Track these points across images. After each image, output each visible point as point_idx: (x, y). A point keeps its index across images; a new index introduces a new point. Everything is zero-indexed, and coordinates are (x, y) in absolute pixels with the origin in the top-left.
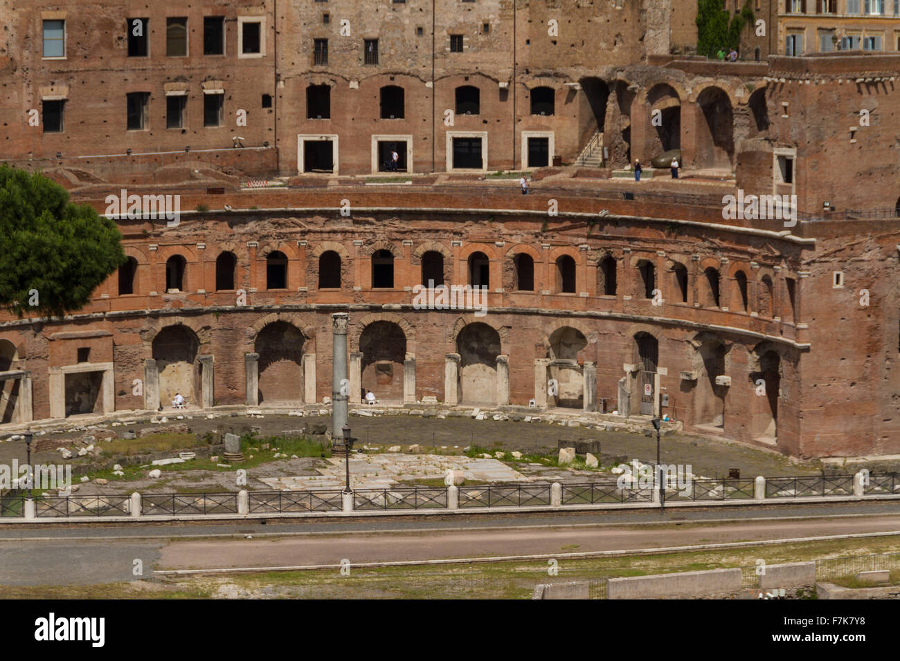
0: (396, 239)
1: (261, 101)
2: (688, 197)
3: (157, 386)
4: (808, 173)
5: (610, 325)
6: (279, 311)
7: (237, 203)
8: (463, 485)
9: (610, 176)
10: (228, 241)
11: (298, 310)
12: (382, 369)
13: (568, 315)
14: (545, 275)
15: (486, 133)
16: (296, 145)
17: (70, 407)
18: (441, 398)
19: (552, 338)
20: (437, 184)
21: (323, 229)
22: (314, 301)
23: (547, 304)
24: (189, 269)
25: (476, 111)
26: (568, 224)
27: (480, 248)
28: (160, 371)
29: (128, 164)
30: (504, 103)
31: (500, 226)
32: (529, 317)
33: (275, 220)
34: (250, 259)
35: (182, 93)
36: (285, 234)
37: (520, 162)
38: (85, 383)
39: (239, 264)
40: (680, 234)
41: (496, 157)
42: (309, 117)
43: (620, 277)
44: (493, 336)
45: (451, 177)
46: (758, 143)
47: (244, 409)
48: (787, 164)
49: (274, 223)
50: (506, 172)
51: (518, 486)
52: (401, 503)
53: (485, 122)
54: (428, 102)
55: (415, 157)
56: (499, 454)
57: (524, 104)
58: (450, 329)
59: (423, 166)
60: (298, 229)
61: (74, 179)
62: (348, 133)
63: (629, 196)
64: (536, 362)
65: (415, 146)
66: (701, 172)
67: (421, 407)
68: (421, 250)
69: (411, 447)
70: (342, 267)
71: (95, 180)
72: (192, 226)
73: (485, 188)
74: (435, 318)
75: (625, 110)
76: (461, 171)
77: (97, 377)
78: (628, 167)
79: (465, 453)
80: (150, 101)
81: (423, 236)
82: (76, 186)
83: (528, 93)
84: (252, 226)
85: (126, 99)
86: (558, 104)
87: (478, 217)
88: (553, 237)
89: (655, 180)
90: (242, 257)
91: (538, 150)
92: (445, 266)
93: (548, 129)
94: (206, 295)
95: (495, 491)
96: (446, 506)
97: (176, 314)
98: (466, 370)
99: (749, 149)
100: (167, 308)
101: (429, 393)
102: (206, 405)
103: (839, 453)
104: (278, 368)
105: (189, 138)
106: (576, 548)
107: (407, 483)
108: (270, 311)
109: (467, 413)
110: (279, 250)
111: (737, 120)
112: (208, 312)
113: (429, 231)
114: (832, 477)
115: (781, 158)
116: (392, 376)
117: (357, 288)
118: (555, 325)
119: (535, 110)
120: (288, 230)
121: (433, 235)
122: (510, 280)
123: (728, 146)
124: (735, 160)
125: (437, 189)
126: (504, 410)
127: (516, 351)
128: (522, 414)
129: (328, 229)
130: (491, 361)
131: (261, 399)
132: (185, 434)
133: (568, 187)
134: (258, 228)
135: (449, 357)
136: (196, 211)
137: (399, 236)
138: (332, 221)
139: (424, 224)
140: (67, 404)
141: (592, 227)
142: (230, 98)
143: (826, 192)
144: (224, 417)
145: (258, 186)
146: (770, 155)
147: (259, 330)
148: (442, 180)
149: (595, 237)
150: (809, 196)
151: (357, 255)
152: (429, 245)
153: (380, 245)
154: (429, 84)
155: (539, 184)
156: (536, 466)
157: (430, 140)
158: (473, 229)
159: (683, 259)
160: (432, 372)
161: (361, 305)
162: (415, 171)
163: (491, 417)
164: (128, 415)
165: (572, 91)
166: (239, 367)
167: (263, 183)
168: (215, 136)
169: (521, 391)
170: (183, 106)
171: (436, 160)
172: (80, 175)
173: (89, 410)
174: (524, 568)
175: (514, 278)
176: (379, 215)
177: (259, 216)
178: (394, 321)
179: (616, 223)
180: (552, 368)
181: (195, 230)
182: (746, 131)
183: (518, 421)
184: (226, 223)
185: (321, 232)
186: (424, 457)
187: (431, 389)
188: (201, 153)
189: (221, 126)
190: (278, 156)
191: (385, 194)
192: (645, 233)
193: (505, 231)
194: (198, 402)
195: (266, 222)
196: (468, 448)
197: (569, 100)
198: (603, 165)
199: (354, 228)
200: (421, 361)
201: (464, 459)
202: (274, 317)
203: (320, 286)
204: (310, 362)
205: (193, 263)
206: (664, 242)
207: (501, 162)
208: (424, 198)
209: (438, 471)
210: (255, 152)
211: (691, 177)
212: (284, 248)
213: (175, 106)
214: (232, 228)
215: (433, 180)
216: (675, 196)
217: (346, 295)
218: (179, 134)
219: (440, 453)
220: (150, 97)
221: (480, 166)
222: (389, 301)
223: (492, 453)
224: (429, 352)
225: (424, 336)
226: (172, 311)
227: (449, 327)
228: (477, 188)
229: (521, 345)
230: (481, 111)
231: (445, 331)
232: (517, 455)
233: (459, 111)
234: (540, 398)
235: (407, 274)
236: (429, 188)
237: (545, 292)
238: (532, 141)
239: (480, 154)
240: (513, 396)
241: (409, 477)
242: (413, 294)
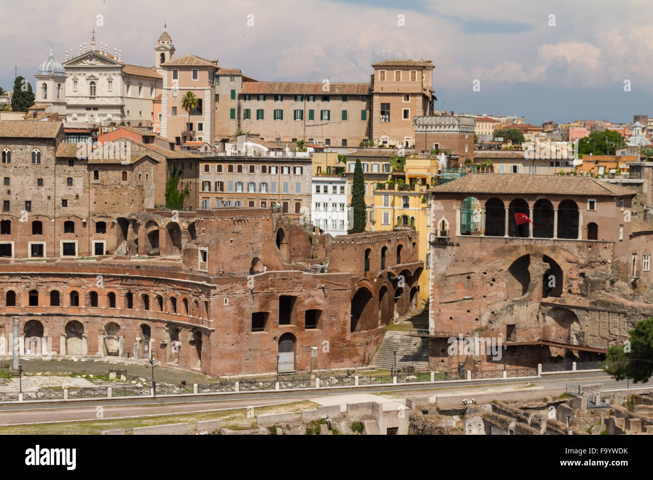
0: (39, 285)
2: (162, 267)
4: (213, 257)
5: (130, 321)
8: (70, 389)
9: (130, 259)
13: (113, 317)
14: (103, 300)
15: (77, 240)
18: (59, 352)
19: (106, 327)
20: (56, 262)
21: (8, 281)
22: (4, 312)
23: (103, 312)
25: (73, 231)
26: (112, 279)
27: (75, 289)
30: (84, 228)
31: (84, 280)
32: (96, 318)
37: (91, 253)
40: (159, 283)
41: (81, 251)
42: (2, 234)
43: (134, 301)
44: (81, 326)
45: (63, 259)
46: (192, 245)
48: (204, 254)
50: (86, 257)
51: (93, 389)
52: (43, 397)
53: (77, 236)
54: (52, 228)
55: (47, 251)
56: (84, 376)
57: (93, 229)
59: (50, 255)
62: (18, 241)
63: (138, 267)
64: (99, 337)
65: (47, 246)
66: (168, 257)
67: (50, 356)
68: (50, 290)
69: (46, 373)
70: (16, 297)
73: (77, 264)
74: (56, 318)
75: (136, 231)
76: (67, 257)
78: (137, 255)
79: (70, 375)
81: (51, 284)
83: (95, 224)
86: (108, 229)
87: (74, 276)
89: (149, 260)
91: (99, 248)
92: (60, 297)
93: (103, 239)
95: (83, 391)
96: (63, 398)
98: (69, 340)
99: (188, 248)
103: (227, 374)
106: (119, 415)
107: (45, 388)
109: (70, 359)
111: (183, 236)
113: (53, 282)
114: (224, 384)
115: (202, 251)
116: (37, 343)
117: (23, 306)
118: (107, 321)
119: (98, 231)
121: (55, 284)
122: (88, 302)
123: (179, 246)
124: (182, 252)
125: (57, 264)
126: (86, 357)
127: (90, 332)
128: (93, 359)
129: (10, 281)
130: (80, 336)
133: (112, 263)
135: (62, 335)
137: (41, 284)
138: (12, 278)
139: (51, 279)
141: (122, 280)
143: (221, 265)
146: (197, 250)
148: (59, 261)
149: (124, 284)
150: (213, 267)
151: (22, 292)
152: (53, 288)
153: (32, 288)
154: (53, 220)
155: (100, 262)
156: (100, 381)
157: (53, 243)
158: (72, 281)
159: (161, 294)
160: (54, 341)
161: (24, 313)
162: (47, 257)
163: (80, 360)
165: (114, 223)
169: (92, 349)
171: (56, 252)
174: (97, 424)
176: (32, 275)
178: (38, 320)
179: (132, 278)
180: (106, 339)
182: (187, 240)
183: (92, 362)
186: (52, 377)
187: (54, 349)
191: (35, 266)
192: (145, 283)
193: (86, 282)
196: (70, 373)
197: (112, 227)
198: (127, 254)
199: (21, 281)
200: (50, 337)
201: (69, 378)
203: (7, 305)
204: (3, 337)
206: (153, 286)
207: (84, 253)
208: (51, 268)
209: (58, 383)
211: (164, 259)
215: (54, 261)
216: (157, 267)
217: (18, 309)
219: (59, 376)
221: (74, 254)
222: (36, 311)
223: (81, 375)
224: (53, 333)
225: (51, 326)
227: (62, 323)
228: (73, 264)
229: (93, 330)
230: (75, 231)
231: (60, 324)
232: (92, 376)
233: (66, 232)
234: (101, 352)
235: (44, 300)
236: (53, 264)
237: (103, 307)
238: (96, 244)
239: (74, 250)
240: (89, 351)
241: (46, 386)
242: (47, 308)
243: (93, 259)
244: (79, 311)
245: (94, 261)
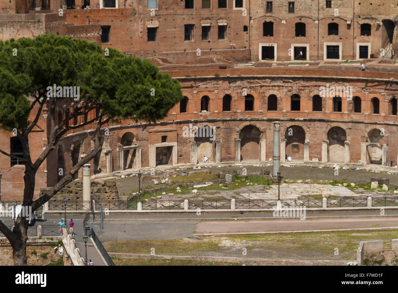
0: (301, 90)
1: (243, 28)
3: (196, 153)
5: (394, 128)
6: (250, 121)
7: (232, 73)
8: (329, 197)
9: (395, 63)
10: (228, 90)
11: (258, 120)
12: (294, 146)
13: (376, 124)
14: (366, 106)
15: (341, 43)
16: (258, 48)
17: (158, 162)
18: (320, 159)
19: (369, 133)
20: (319, 65)
21: (270, 85)
22: (265, 116)
23: (367, 118)
24: (211, 102)
25: (337, 34)
26: (376, 83)
28: (198, 146)
29: (185, 55)
30: (349, 30)
31: (347, 84)
32: (359, 124)
33: (249, 80)
34: (237, 97)
35: (209, 25)
36: (253, 87)
37: (356, 56)
38: (164, 151)
39: (233, 100)
41: (345, 54)
42: (264, 36)
44: (343, 132)
45: (326, 63)
47: (234, 163)
49: (248, 82)
50: (350, 60)
51: (353, 198)
52: (302, 205)
53: (341, 39)
54: (316, 30)
55: (310, 53)
56: (345, 184)
57: (358, 31)
58: (325, 129)
59: (313, 58)
60: (259, 85)
61: (161, 62)
62: (281, 43)
64: (362, 144)
65: (310, 49)
67: (312, 163)
68: (312, 95)
69: (307, 181)
70: (278, 101)
71: (170, 63)
72: (213, 83)
73: (340, 68)
74: (318, 124)
76: (330, 60)
77: (170, 149)
79: (330, 183)
80: (194, 28)
81: (313, 88)
82: (162, 65)
83: (360, 26)
84: (239, 83)
85: (184, 27)
86: (373, 31)
87: (337, 80)
88: (370, 89)
90: (234, 97)
91: (364, 51)
92: (323, 102)
93: (368, 42)
94: (218, 113)
95: (343, 200)
96: (322, 207)
97: (205, 122)
98: (331, 147)
100: (201, 119)
101: (315, 157)
102: (217, 161)
104: (249, 146)
105: (212, 45)
106: (378, 225)
107: (305, 196)
108: (246, 120)
109: (332, 166)
110: (250, 94)
112: (219, 121)
113: (316, 86)
116: (299, 149)
117: (284, 111)
118: (370, 128)
119: (363, 33)
120: (254, 85)
121: (317, 88)
122: (351, 108)
125: (320, 67)
126: (348, 165)
127: (353, 139)
128: (355, 167)
129: (272, 85)
130: (342, 143)
131: (241, 159)
132: (208, 174)
133: (376, 67)
134: (241, 84)
135: (324, 141)
136: (214, 77)
137: (303, 88)
138: (274, 81)
139: (314, 83)
140: (157, 160)
141: (387, 85)
142: (230, 27)
144: (225, 167)
145: (241, 66)
147: (241, 129)
148: (322, 64)
149: (388, 90)
151: (284, 96)
152: (315, 92)
153: (294, 92)
154: (317, 22)
156: (361, 190)
157: (316, 46)
158: (335, 86)
160: (316, 148)
161: (286, 118)
162: (310, 60)
163: (342, 168)
164: (183, 166)
165: (379, 25)
166: (232, 145)
167: (244, 65)
168: (224, 44)
169: (355, 157)
170: (209, 30)
171: (319, 55)
172: (164, 60)
173: (166, 163)
174: (355, 234)
175: (353, 107)
176: (294, 79)
177: (242, 79)
178: (300, 125)
179: (397, 83)
180: (369, 147)
181: (214, 85)
183: (354, 170)
184: (227, 82)
185: (269, 86)
186: (312, 185)
187: (316, 155)
188: (217, 51)
189: (225, 39)
190: (250, 53)
191: (297, 70)
194: (214, 160)
195: (245, 82)
196: (331, 181)
197: (377, 29)
198: (392, 58)
199: (283, 85)
200: (312, 143)
201: (330, 186)
202: (248, 123)
203: (268, 110)
204: (263, 143)
205: (212, 99)
207: (348, 56)
208: (314, 72)
209: (319, 191)
210: (240, 51)
212: (253, 93)
213: (206, 31)
214: (230, 84)
215: (318, 64)
217: (280, 114)
218: (207, 43)
219: (320, 183)
220: (194, 26)
221: (338, 57)
222: (298, 116)
223: (342, 183)
224: (315, 139)
225: (313, 132)
226: (203, 120)
227: (325, 128)
228: (337, 68)
229: (355, 136)
230: (339, 34)
231: (323, 130)
232: (353, 184)
233: (330, 34)
234: (363, 160)
235: (306, 105)
236: (316, 67)
237: (366, 113)
238: (361, 47)
239: (338, 53)
240: (352, 159)
241: (306, 194)
242: (309, 113)
243: (358, 63)
244: (342, 117)
245: (358, 65)
